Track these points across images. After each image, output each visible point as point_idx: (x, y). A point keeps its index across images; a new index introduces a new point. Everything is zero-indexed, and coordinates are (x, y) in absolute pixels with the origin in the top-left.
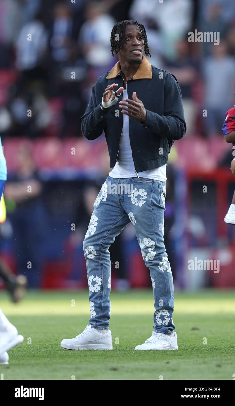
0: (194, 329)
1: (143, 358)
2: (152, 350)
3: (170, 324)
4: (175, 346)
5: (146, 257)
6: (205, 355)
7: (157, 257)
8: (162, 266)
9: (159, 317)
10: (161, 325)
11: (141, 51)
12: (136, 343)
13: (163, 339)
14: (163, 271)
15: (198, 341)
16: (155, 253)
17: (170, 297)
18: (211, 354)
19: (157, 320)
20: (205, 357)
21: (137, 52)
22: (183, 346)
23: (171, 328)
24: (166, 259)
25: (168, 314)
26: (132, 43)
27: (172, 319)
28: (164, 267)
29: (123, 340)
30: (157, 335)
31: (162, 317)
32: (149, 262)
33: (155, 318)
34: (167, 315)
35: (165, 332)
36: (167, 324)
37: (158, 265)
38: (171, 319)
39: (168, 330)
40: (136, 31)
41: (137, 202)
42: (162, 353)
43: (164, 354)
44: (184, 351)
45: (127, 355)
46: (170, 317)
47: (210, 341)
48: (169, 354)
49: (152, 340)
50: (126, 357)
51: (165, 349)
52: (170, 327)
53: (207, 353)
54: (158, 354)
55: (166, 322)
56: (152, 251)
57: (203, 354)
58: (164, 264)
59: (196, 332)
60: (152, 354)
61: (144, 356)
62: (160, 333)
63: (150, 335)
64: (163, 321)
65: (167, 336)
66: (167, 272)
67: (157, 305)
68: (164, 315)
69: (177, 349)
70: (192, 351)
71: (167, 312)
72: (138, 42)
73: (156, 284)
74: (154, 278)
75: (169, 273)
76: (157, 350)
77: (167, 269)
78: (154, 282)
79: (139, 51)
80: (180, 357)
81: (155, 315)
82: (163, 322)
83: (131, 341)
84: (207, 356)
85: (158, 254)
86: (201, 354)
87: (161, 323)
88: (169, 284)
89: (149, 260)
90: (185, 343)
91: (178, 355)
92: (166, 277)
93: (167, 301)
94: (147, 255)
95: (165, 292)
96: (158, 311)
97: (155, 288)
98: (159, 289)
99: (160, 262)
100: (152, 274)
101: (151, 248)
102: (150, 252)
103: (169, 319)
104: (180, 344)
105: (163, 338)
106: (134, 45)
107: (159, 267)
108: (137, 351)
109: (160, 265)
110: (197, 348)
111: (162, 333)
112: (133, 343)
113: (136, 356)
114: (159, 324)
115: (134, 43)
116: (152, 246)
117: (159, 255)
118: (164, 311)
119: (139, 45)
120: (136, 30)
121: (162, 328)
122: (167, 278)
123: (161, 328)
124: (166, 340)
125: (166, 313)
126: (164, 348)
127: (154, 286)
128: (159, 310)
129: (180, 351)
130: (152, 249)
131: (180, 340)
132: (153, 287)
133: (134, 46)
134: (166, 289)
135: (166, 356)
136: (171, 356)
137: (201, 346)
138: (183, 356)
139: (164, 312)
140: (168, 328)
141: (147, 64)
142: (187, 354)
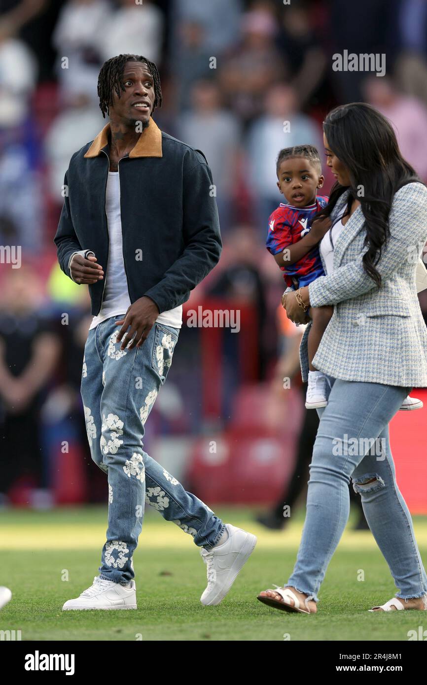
0: (163, 574)
1: (77, 624)
2: (92, 610)
3: (127, 568)
4: (133, 603)
5: (105, 447)
6: (182, 618)
7: (123, 451)
8: (129, 467)
9: (111, 553)
10: (112, 567)
11: (149, 105)
12: (65, 597)
13: (111, 591)
14: (129, 476)
15: (171, 594)
16: (121, 442)
17: (135, 523)
18: (193, 617)
19: (106, 558)
20: (183, 622)
21: (141, 106)
22: (145, 604)
23: (127, 574)
24: (138, 457)
25: (127, 551)
26: (135, 90)
27: (131, 559)
28: (132, 470)
29: (43, 593)
30: (102, 584)
31: (116, 554)
32: (108, 456)
33: (104, 554)
34: (124, 551)
35: (116, 579)
36: (121, 566)
37: (123, 464)
38: (129, 559)
39: (122, 577)
40: (143, 72)
41: (114, 353)
42: (110, 614)
43: (113, 616)
44: (147, 612)
45: (50, 618)
46: (129, 555)
47: (191, 594)
48: (122, 616)
49: (92, 591)
50: (48, 622)
51: (114, 607)
52: (125, 573)
53: (186, 614)
54: (102, 617)
55: (122, 562)
56: (116, 438)
57: (180, 616)
58: (134, 464)
59: (167, 579)
60: (93, 617)
61: (79, 620)
62: (108, 580)
63: (89, 584)
64: (116, 560)
65: (118, 587)
66: (137, 480)
67: (110, 532)
68: (119, 550)
69: (135, 607)
70: (161, 612)
71: (125, 547)
72: (145, 90)
73: (114, 496)
74: (114, 485)
75: (140, 481)
76: (101, 610)
77: (137, 474)
78: (112, 493)
79: (145, 105)
80: (139, 620)
81: (105, 549)
82: (115, 562)
83: (57, 595)
84: (186, 621)
85: (125, 445)
86: (176, 617)
87: (112, 564)
88: (136, 500)
89: (109, 453)
90: (149, 597)
91: (137, 618)
92: (134, 488)
93: (129, 527)
94: (107, 443)
95: (126, 512)
96: (110, 542)
97: (111, 502)
98: (117, 505)
99: (127, 461)
100: (111, 479)
101: (117, 433)
102: (113, 439)
103: (127, 559)
104: (140, 599)
105: (112, 589)
106: (138, 94)
107: (124, 468)
108: (67, 611)
109: (126, 466)
110: (169, 607)
111: (110, 580)
112: (60, 597)
113: (65, 621)
114: (109, 564)
115: (137, 90)
116: (118, 428)
117: (127, 448)
118: (120, 543)
119: (146, 95)
120: (142, 69)
121: (112, 573)
122: (134, 490)
123: (110, 571)
124: (116, 592)
125: (123, 548)
126: (112, 605)
127: (111, 499)
128: (113, 542)
129: (140, 611)
130: (118, 435)
131: (140, 592)
132: (109, 500)
133: (137, 96)
134: (129, 507)
135: (116, 619)
136: (125, 620)
137: (175, 603)
138: (145, 620)
139: (120, 545)
140: (121, 573)
141: (154, 132)
142: (152, 617)
